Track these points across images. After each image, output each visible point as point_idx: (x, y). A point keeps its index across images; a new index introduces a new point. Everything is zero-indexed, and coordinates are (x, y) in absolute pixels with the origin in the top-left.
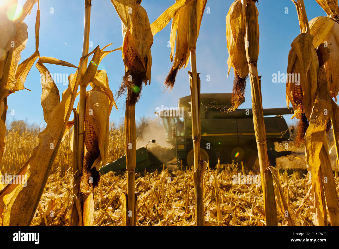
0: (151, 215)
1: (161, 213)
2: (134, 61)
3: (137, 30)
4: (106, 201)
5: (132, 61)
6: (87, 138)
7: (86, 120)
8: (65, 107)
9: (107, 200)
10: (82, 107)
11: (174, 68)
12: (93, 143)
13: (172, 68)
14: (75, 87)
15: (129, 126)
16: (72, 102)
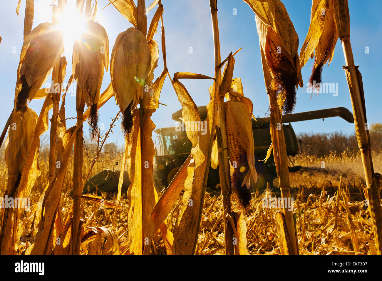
0: (260, 241)
1: (273, 239)
2: (280, 62)
3: (280, 27)
4: (207, 225)
5: (278, 62)
6: (232, 153)
7: (228, 133)
8: (209, 122)
9: (208, 223)
10: (223, 120)
11: (316, 66)
12: (238, 158)
13: (315, 65)
14: (216, 100)
15: (277, 137)
16: (215, 116)
